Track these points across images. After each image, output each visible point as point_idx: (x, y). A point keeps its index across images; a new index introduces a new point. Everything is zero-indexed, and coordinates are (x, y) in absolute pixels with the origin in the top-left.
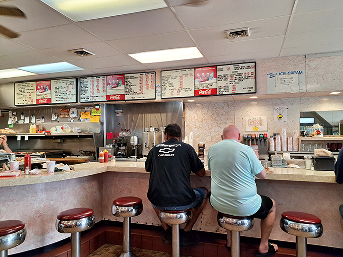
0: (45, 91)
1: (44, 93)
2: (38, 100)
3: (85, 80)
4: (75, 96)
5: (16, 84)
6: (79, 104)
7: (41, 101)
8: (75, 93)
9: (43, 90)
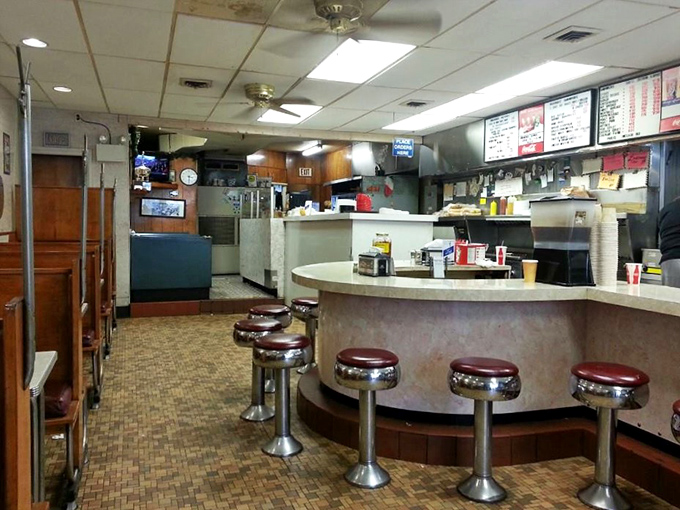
0: (533, 128)
1: (533, 132)
2: (520, 148)
3: (611, 91)
4: (588, 130)
5: (488, 121)
6: (597, 147)
7: (526, 150)
8: (589, 125)
9: (531, 127)
